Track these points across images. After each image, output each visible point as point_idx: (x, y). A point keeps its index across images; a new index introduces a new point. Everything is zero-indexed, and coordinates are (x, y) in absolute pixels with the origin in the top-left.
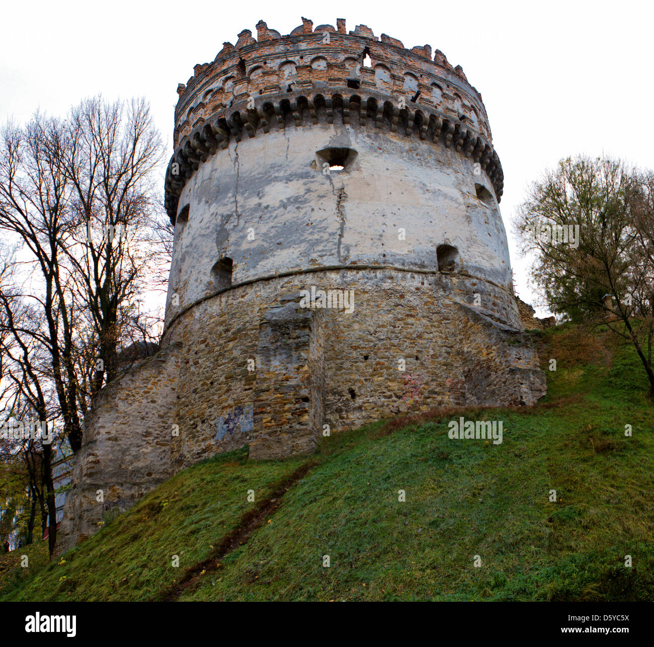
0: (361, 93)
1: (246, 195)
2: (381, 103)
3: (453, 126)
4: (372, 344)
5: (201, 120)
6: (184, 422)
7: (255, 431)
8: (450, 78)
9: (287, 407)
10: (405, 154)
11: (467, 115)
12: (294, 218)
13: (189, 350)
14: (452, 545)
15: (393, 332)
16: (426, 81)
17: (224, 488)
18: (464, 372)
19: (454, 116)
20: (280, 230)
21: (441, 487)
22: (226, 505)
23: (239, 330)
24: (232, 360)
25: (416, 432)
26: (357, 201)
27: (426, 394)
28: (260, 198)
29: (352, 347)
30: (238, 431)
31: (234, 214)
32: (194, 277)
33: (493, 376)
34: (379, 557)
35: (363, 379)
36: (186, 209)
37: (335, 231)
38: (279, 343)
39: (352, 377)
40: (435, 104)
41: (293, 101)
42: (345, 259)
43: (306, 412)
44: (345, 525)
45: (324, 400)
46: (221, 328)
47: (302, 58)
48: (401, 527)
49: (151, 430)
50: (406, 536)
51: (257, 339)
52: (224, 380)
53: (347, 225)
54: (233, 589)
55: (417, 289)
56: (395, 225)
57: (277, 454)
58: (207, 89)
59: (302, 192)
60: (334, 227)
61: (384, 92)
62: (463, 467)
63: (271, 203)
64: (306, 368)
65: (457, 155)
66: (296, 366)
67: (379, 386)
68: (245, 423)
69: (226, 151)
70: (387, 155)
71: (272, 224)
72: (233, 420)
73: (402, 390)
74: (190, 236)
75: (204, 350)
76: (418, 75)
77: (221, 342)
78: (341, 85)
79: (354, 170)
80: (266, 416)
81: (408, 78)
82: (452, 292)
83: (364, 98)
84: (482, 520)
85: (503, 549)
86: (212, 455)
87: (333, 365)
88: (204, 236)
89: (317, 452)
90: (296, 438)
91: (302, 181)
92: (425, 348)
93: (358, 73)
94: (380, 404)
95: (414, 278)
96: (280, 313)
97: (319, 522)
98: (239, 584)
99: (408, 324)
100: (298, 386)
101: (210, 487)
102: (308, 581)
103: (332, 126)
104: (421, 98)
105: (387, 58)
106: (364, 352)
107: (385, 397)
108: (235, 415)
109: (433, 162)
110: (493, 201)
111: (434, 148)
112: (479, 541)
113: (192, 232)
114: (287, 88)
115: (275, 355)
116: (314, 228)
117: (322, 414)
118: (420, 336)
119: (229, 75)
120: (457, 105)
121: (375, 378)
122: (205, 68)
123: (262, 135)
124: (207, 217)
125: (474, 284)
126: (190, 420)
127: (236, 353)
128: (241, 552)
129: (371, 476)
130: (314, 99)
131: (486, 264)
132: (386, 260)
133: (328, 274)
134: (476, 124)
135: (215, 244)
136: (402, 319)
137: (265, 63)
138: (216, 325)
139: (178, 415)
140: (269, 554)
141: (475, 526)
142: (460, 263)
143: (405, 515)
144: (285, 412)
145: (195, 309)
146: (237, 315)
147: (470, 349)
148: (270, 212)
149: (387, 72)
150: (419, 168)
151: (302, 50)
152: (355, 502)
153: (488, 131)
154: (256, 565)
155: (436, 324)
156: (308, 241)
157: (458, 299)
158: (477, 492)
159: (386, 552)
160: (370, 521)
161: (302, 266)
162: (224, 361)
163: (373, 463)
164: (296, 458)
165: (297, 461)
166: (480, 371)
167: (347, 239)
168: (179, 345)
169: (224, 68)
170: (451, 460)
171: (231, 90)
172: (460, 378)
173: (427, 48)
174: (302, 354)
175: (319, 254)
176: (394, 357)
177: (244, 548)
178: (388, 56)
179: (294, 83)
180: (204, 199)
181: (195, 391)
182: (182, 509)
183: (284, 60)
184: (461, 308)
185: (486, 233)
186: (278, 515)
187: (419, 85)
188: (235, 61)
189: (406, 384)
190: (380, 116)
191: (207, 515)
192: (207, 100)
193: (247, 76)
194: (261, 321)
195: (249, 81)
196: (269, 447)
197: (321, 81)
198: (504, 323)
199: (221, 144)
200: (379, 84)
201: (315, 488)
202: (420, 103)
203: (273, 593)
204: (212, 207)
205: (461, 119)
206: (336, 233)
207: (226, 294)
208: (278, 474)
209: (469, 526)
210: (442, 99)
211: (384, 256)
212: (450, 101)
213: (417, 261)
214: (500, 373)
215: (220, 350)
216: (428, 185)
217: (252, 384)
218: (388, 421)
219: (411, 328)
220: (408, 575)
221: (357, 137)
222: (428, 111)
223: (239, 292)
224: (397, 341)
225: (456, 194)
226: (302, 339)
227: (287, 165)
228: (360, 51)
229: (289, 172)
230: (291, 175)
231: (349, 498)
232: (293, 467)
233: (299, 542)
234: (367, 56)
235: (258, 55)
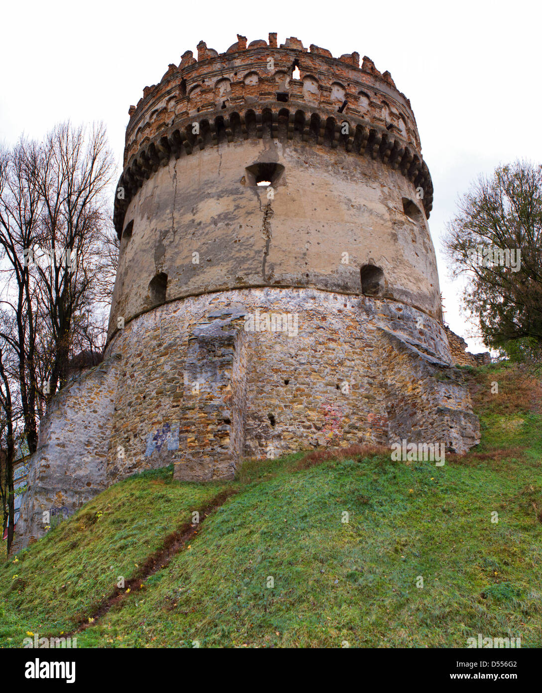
0: (289, 106)
1: (182, 211)
2: (308, 115)
3: (380, 136)
4: (293, 368)
5: (147, 139)
6: (120, 435)
7: (180, 450)
8: (378, 85)
9: (210, 427)
10: (330, 168)
11: (395, 124)
12: (223, 234)
13: (127, 363)
14: (371, 605)
15: (314, 357)
16: (354, 91)
17: (150, 506)
18: (387, 407)
19: (382, 125)
20: (210, 247)
21: (360, 535)
22: (151, 524)
23: (170, 346)
24: (163, 375)
25: (335, 470)
26: (283, 217)
27: (346, 429)
28: (194, 215)
29: (273, 370)
30: (165, 449)
31: (171, 230)
32: (134, 292)
33: (419, 415)
34: (293, 605)
35: (282, 405)
36: (131, 225)
37: (261, 248)
38: (205, 361)
39: (272, 402)
40: (361, 114)
41: (227, 117)
42: (270, 278)
43: (227, 434)
44: (261, 563)
45: (245, 424)
46: (154, 343)
47: (236, 74)
48: (317, 576)
49: (91, 440)
50: (321, 587)
51: (185, 355)
52: (155, 395)
53: (273, 243)
54: (153, 613)
55: (340, 311)
56: (318, 243)
57: (199, 476)
58: (153, 110)
59: (232, 208)
60: (260, 245)
61: (312, 105)
62: (384, 516)
63: (203, 220)
64: (229, 388)
65: (384, 167)
66: (220, 385)
67: (299, 414)
68: (171, 441)
69: (167, 168)
70: (312, 170)
71: (203, 241)
72: (161, 437)
73: (322, 421)
74: (133, 250)
75: (139, 363)
76: (345, 84)
77: (155, 356)
78: (271, 99)
79: (281, 185)
80: (190, 435)
81: (335, 89)
82: (376, 316)
83: (293, 111)
84: (405, 582)
85: (429, 621)
86: (141, 471)
87: (255, 388)
88: (144, 251)
89: (236, 480)
90: (217, 462)
91: (232, 197)
92: (347, 376)
93: (287, 86)
94: (298, 433)
95: (336, 298)
96: (207, 329)
97: (236, 555)
98: (159, 609)
99: (329, 349)
100: (221, 406)
101: (138, 504)
102: (223, 618)
103: (261, 141)
104: (348, 108)
105: (315, 68)
106: (285, 376)
107: (304, 427)
108: (163, 432)
109: (359, 176)
110: (422, 217)
111: (361, 161)
112: (401, 606)
113: (135, 247)
114: (222, 105)
115: (201, 373)
116: (242, 245)
117: (242, 439)
118: (341, 363)
119: (172, 95)
120: (384, 114)
121: (295, 406)
122: (152, 90)
123: (198, 152)
124: (148, 233)
125: (400, 309)
126: (125, 433)
127: (167, 368)
128: (163, 576)
129: (288, 512)
130: (246, 114)
131: (412, 288)
132: (308, 280)
133: (253, 291)
134: (404, 133)
135: (153, 260)
136: (324, 343)
137: (204, 82)
138: (151, 339)
139: (114, 427)
140: (187, 581)
141: (397, 588)
142: (384, 286)
143: (322, 562)
144: (208, 432)
145: (133, 322)
146: (170, 330)
147: (394, 382)
148: (203, 228)
149: (315, 83)
150: (344, 183)
151: (236, 67)
152: (271, 539)
153: (416, 139)
154: (175, 592)
155: (358, 350)
156: (235, 259)
157: (382, 325)
158: (399, 547)
159: (300, 600)
160: (285, 563)
161: (229, 284)
162: (156, 376)
163: (290, 498)
164: (217, 483)
165: (217, 486)
166: (405, 408)
167: (272, 258)
168: (119, 357)
169: (168, 88)
170: (371, 506)
171: (173, 110)
172: (383, 414)
173: (355, 55)
174: (226, 373)
175: (245, 272)
176: (314, 384)
177: (165, 572)
178: (317, 67)
179: (228, 100)
180: (146, 216)
181: (130, 404)
182: (114, 522)
183: (220, 77)
184: (385, 334)
185: (413, 253)
186: (198, 541)
187: (347, 95)
188: (178, 82)
189: (326, 415)
190: (307, 129)
191: (134, 532)
192: (153, 120)
193: (187, 95)
194: (190, 336)
195: (189, 100)
196: (192, 469)
197: (252, 97)
198: (432, 355)
199: (162, 162)
200: (307, 97)
201: (233, 517)
202: (347, 113)
203: (190, 626)
204: (152, 223)
205: (388, 128)
206: (262, 251)
207: (160, 309)
208: (199, 499)
209: (390, 586)
210: (369, 109)
211: (307, 275)
212: (378, 110)
213: (340, 282)
214: (427, 412)
215: (153, 364)
216: (353, 200)
217: (179, 401)
218: (306, 454)
219: (333, 353)
220: (322, 632)
221: (284, 152)
222: (355, 121)
223: (172, 307)
224: (318, 366)
225: (382, 209)
226: (227, 358)
227: (219, 182)
228: (290, 64)
229: (220, 189)
230: (222, 192)
231: (265, 533)
232: (214, 492)
233: (216, 574)
234: (297, 68)
235: (197, 75)
